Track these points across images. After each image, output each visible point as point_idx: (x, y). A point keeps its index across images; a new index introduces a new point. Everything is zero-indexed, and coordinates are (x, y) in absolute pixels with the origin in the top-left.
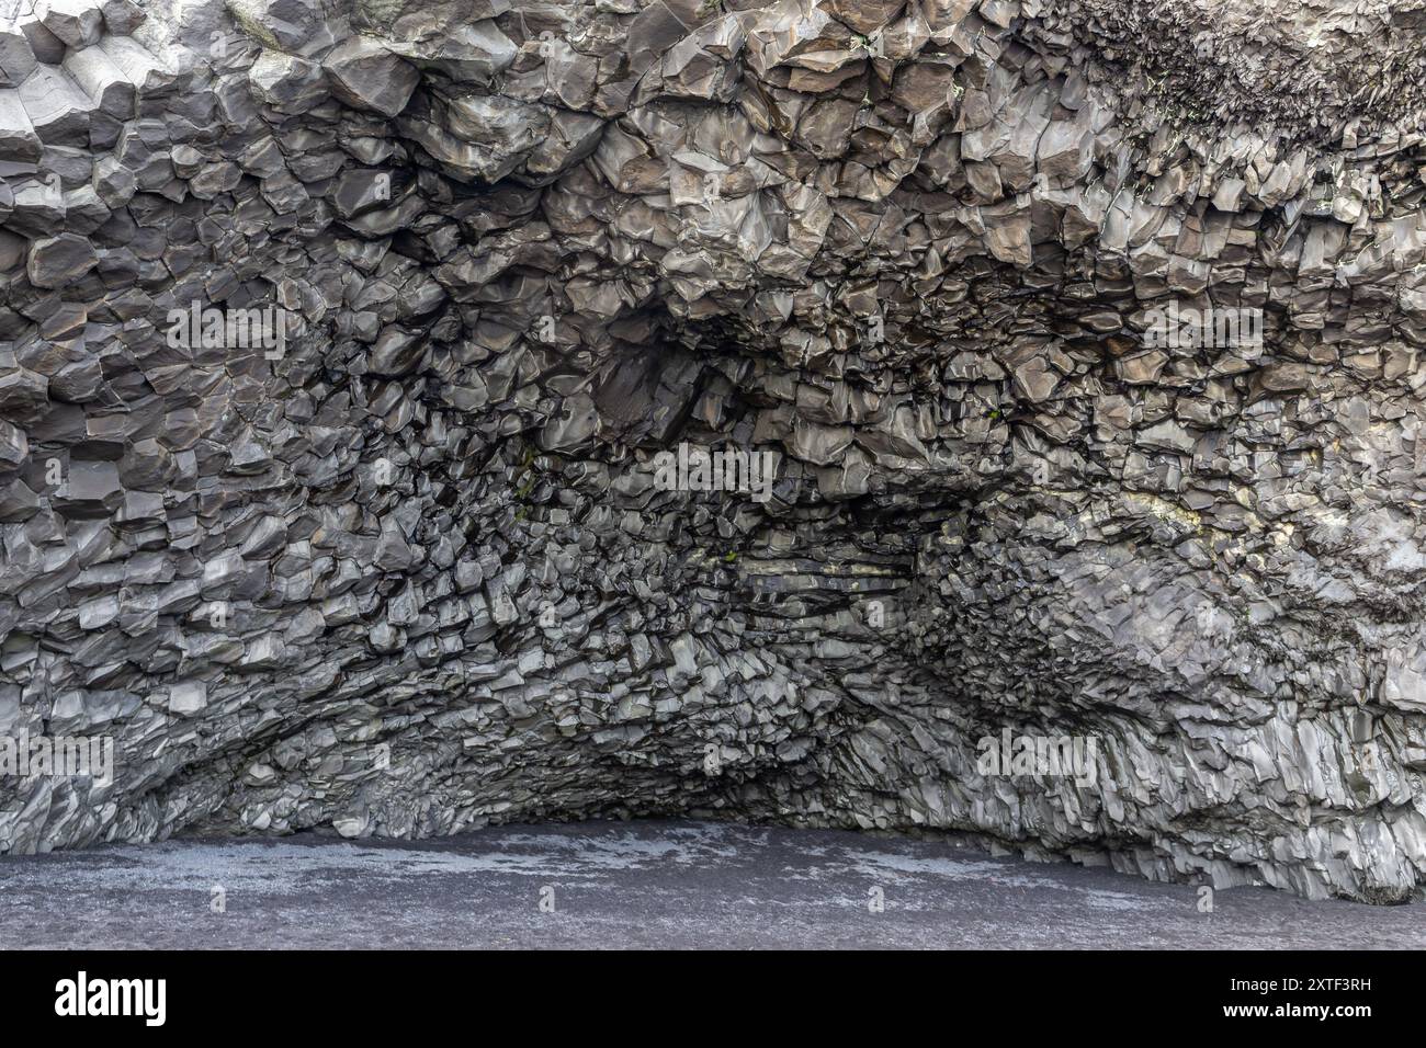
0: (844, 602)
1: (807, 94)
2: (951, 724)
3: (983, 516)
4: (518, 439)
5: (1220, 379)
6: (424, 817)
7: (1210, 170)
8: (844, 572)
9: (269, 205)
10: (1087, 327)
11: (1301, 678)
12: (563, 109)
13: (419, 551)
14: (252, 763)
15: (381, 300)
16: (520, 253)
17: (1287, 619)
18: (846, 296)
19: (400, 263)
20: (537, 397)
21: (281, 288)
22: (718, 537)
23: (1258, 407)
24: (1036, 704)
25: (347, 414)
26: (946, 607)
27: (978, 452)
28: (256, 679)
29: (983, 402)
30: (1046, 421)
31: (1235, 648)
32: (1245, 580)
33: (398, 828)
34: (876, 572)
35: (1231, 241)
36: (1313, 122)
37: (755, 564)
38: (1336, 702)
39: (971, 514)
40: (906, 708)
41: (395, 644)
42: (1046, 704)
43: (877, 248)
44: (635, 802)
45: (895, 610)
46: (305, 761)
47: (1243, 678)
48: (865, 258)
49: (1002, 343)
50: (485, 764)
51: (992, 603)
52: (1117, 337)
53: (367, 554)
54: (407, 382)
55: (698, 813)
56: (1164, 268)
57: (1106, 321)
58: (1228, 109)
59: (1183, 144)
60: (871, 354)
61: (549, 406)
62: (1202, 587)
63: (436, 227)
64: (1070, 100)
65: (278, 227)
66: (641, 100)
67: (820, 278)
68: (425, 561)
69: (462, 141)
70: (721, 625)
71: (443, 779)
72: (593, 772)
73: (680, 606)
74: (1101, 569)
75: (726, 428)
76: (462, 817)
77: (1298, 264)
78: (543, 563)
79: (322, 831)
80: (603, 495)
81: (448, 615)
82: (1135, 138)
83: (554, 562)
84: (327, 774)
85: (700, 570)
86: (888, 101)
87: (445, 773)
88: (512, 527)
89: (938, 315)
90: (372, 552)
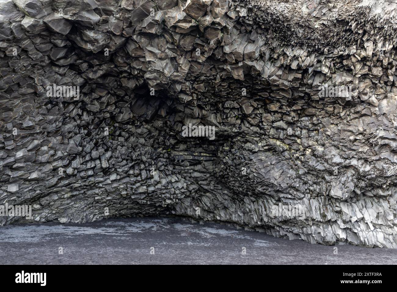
0: (199, 162)
1: (181, 34)
2: (227, 195)
3: (234, 143)
4: (109, 119)
5: (294, 111)
6: (84, 217)
7: (290, 58)
8: (199, 155)
9: (30, 58)
10: (260, 96)
11: (311, 188)
12: (114, 35)
13: (80, 149)
14: (34, 204)
15: (67, 82)
16: (107, 70)
17: (308, 173)
18: (195, 86)
19: (72, 72)
20: (114, 108)
21: (36, 79)
22: (165, 145)
23: (303, 119)
24: (247, 191)
25: (58, 112)
26: (225, 165)
27: (233, 126)
28: (33, 183)
29: (234, 113)
30: (250, 119)
31: (295, 180)
32: (299, 162)
33: (77, 220)
34: (208, 155)
35: (295, 76)
36: (317, 47)
37: (176, 152)
38: (319, 195)
39: (231, 142)
40: (215, 190)
41: (74, 173)
42: (249, 191)
43: (203, 74)
44: (144, 213)
45: (213, 165)
46: (49, 203)
47: (297, 188)
48: (200, 76)
49: (239, 99)
50: (101, 203)
51: (236, 165)
52: (267, 98)
53: (65, 149)
54: (76, 104)
55: (162, 215)
56: (278, 83)
57: (265, 95)
58: (294, 42)
59: (283, 51)
60: (204, 100)
61: (118, 110)
62: (288, 164)
63: (82, 63)
64: (253, 38)
65: (34, 63)
66: (136, 33)
67: (189, 81)
68: (82, 151)
69: (86, 42)
70: (166, 168)
71: (90, 207)
72: (132, 205)
73: (155, 163)
74: (263, 158)
75: (167, 117)
76: (95, 217)
77: (312, 83)
78: (116, 151)
79: (55, 221)
80: (134, 134)
81: (89, 165)
82: (271, 48)
83: (120, 151)
84: (56, 207)
85: (161, 153)
86: (203, 36)
87: (90, 206)
88: (107, 142)
89: (221, 91)
90: (66, 149)
